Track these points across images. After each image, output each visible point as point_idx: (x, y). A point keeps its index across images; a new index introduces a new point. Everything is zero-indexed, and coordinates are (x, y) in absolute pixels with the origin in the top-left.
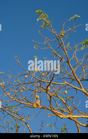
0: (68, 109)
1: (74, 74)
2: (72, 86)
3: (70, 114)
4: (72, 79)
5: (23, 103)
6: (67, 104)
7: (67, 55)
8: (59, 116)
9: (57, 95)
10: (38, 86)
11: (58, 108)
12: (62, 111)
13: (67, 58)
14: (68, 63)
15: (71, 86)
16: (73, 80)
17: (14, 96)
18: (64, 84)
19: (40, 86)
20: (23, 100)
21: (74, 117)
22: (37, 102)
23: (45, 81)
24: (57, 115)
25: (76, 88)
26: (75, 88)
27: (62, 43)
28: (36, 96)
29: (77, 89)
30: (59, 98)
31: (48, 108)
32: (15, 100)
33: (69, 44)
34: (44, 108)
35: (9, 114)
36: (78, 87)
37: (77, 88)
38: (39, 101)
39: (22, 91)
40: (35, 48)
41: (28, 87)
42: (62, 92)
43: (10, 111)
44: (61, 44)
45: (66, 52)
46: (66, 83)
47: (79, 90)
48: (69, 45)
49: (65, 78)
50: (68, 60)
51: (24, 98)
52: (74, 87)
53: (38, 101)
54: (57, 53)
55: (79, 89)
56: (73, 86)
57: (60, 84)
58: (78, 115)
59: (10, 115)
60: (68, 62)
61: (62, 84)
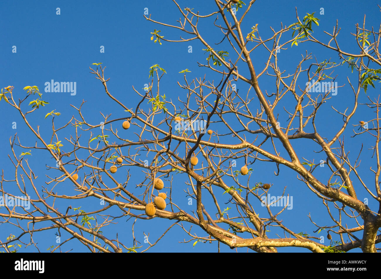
0: (253, 222)
1: (270, 118)
2: (263, 154)
3: (258, 236)
4: (266, 134)
5: (117, 204)
6: (249, 206)
7: (248, 62)
8: (223, 242)
9: (219, 182)
10: (161, 151)
11: (222, 219)
12: (236, 230)
13: (250, 68)
14: (254, 85)
15: (260, 152)
16: (268, 136)
17: (91, 181)
18: (240, 146)
19: (167, 151)
20: (118, 195)
21: (268, 243)
22: (157, 198)
23: (182, 138)
24: (219, 240)
25: (276, 158)
26: (274, 160)
27: (235, 26)
28: (156, 180)
29: (278, 163)
30: (225, 189)
31: (192, 218)
32: (93, 195)
33: (255, 28)
34: (180, 220)
35: (75, 237)
36: (281, 156)
37: (279, 159)
38: (164, 195)
39: (114, 167)
40: (154, 39)
41: (134, 157)
42: (235, 174)
43: (80, 228)
44: (230, 27)
45: (247, 52)
46: (247, 144)
47: (286, 164)
48: (255, 34)
49: (245, 130)
50: (252, 75)
51: (119, 186)
52: (269, 155)
53: (162, 196)
54: (220, 55)
55: (285, 162)
56: (266, 153)
57: (229, 148)
58: (280, 238)
59: (79, 238)
60: (252, 81)
61: (234, 147)
